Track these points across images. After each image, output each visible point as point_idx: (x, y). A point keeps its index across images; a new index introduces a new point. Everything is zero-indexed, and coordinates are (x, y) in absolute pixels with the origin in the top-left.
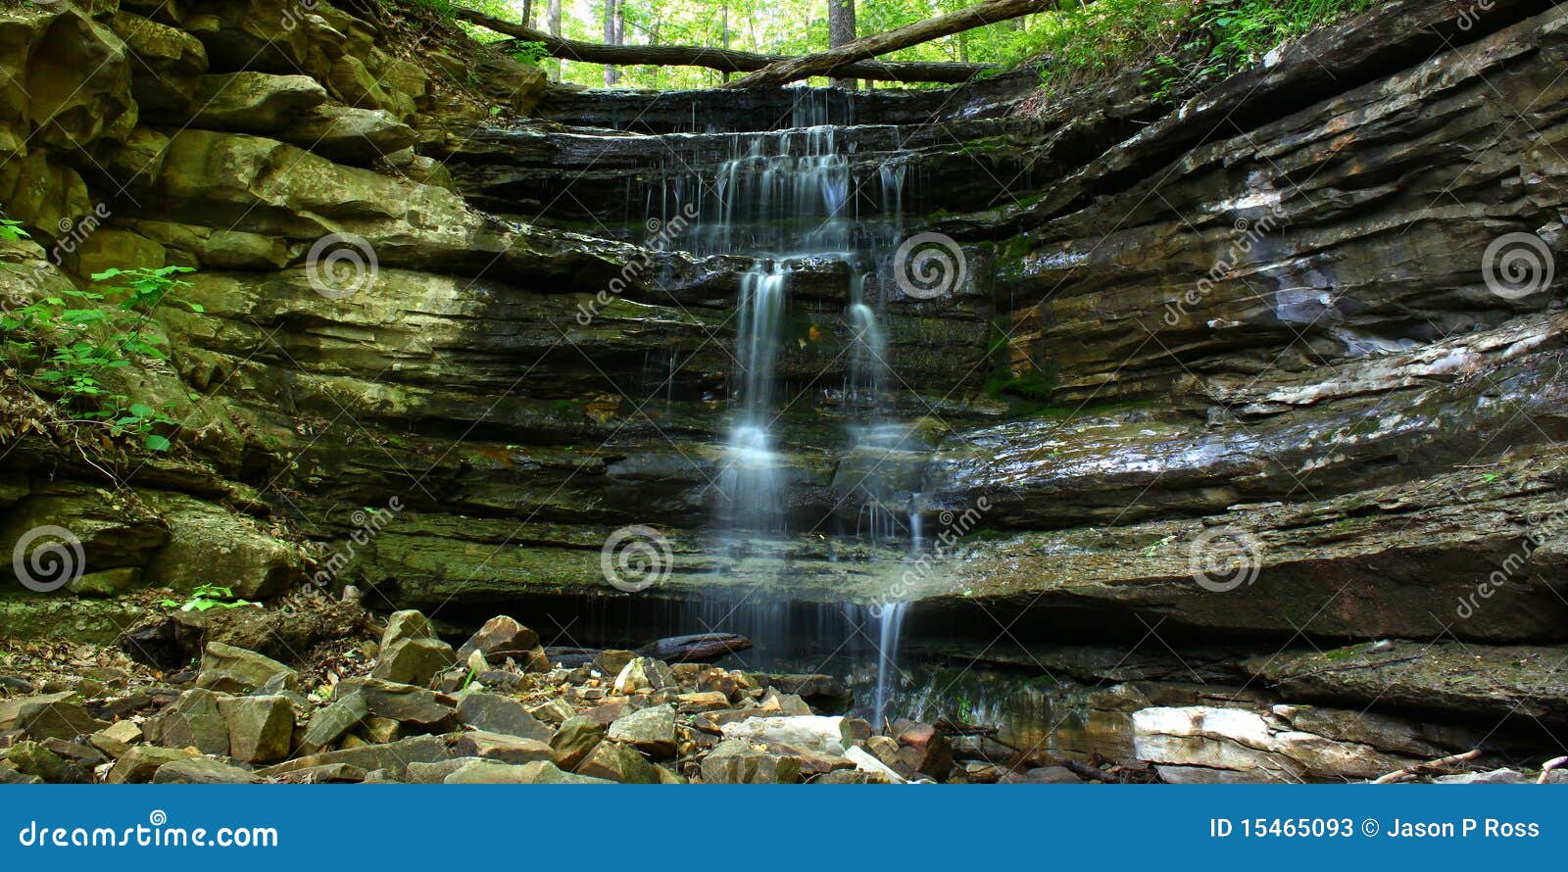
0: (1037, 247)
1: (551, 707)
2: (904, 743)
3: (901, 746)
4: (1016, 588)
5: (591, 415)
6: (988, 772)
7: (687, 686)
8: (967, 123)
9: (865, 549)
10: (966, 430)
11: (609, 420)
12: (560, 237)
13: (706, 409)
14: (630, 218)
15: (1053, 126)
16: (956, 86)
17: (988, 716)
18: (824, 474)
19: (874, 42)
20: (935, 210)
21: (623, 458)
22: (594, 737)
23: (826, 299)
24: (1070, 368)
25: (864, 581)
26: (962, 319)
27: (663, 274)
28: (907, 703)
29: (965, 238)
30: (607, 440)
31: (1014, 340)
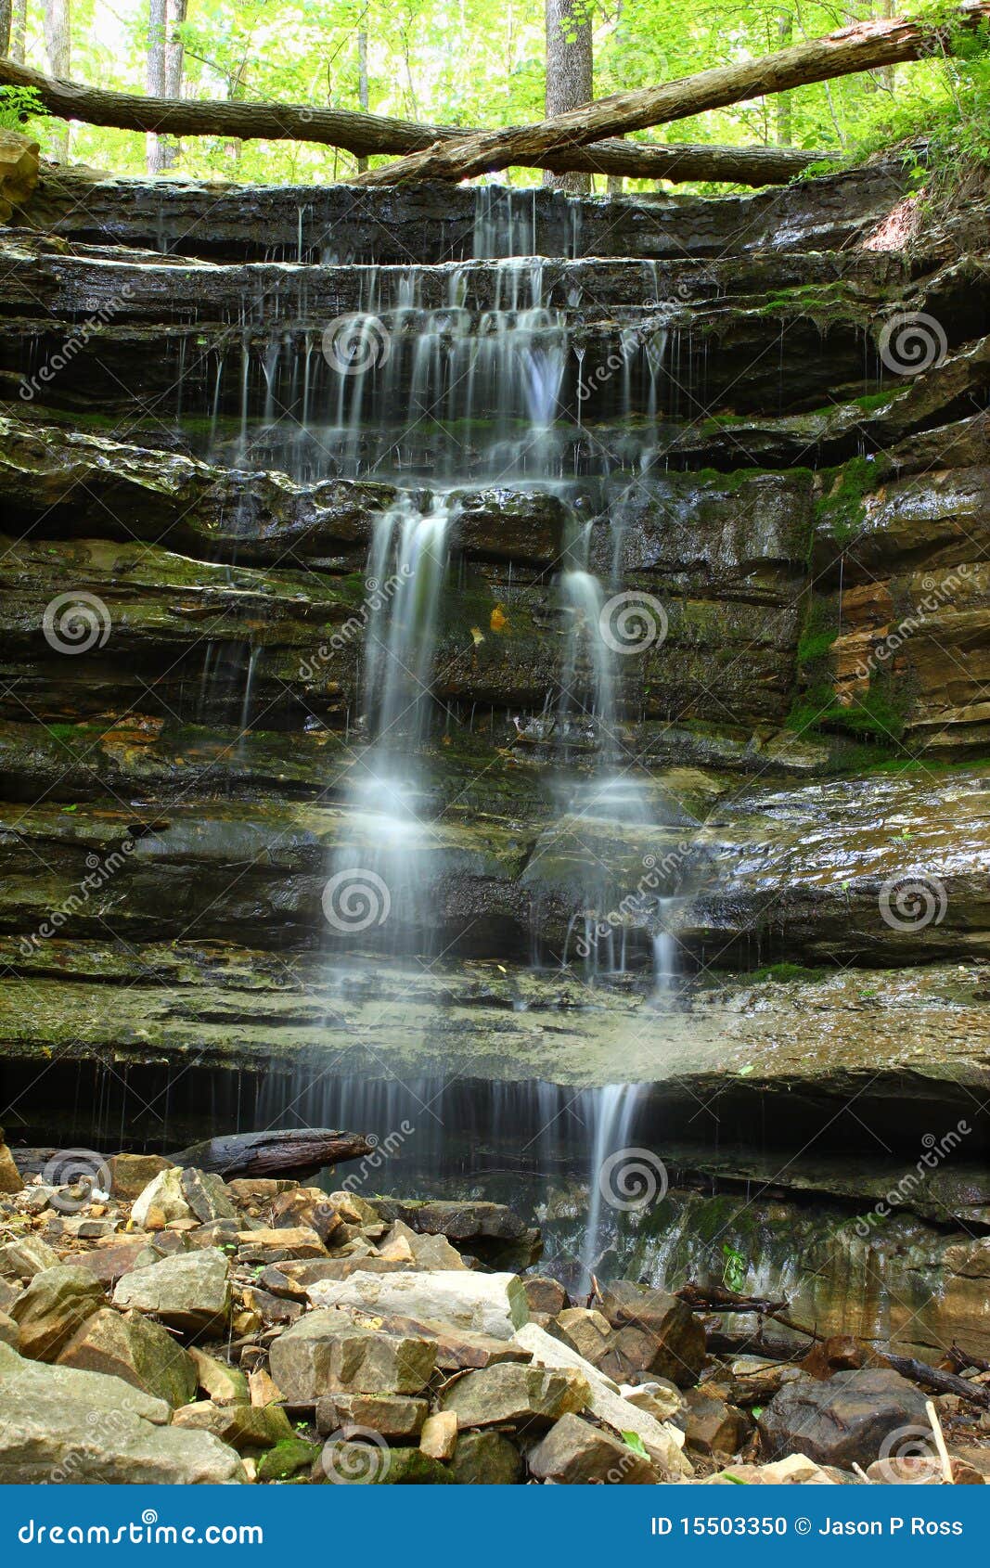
0: (888, 479)
1: (16, 1250)
2: (621, 1322)
3: (615, 1327)
4: (828, 1065)
5: (111, 751)
6: (769, 1374)
7: (255, 1217)
8: (776, 258)
9: (575, 991)
10: (752, 793)
11: (140, 762)
12: (61, 441)
13: (310, 749)
14: (185, 409)
15: (925, 268)
16: (759, 191)
17: (774, 1280)
18: (509, 861)
19: (623, 107)
20: (716, 411)
21: (166, 827)
22: (89, 1302)
23: (522, 562)
24: (935, 692)
25: (570, 1047)
26: (755, 602)
27: (240, 511)
28: (639, 1254)
29: (766, 462)
30: (137, 795)
31: (842, 640)
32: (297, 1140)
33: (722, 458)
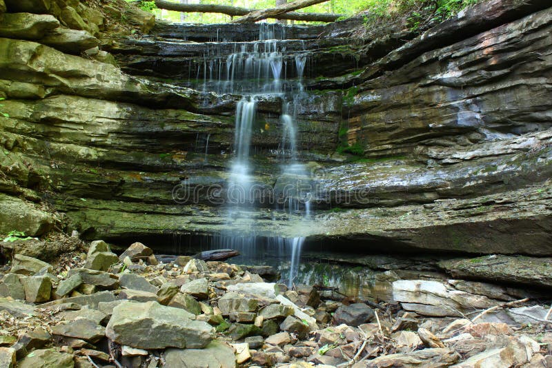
0: (360, 92)
1: (157, 279)
2: (301, 293)
3: (299, 295)
4: (348, 232)
5: (175, 160)
6: (335, 305)
7: (213, 271)
8: (332, 39)
9: (287, 215)
10: (329, 167)
11: (182, 162)
12: (162, 86)
13: (222, 158)
14: (191, 77)
15: (368, 41)
16: (328, 23)
17: (335, 283)
18: (270, 184)
19: (295, 4)
20: (318, 76)
21: (188, 178)
22: (175, 291)
23: (272, 113)
24: (372, 143)
25: (287, 228)
26: (328, 121)
27: (204, 102)
28: (303, 277)
29: (330, 88)
30: (181, 170)
31: (349, 131)
32: (220, 252)
33: (321, 87)
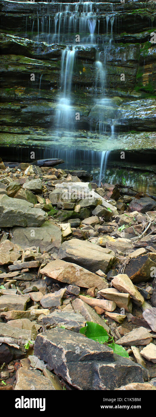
0: (153, 45)
1: (6, 179)
2: (107, 190)
3: (105, 191)
4: (140, 148)
5: (17, 93)
6: (129, 198)
7: (45, 173)
8: (134, 3)
9: (98, 135)
10: (128, 101)
11: (22, 95)
12: (5, 36)
13: (52, 93)
14: (27, 30)
17: (130, 183)
18: (86, 113)
20: (123, 32)
21: (27, 107)
22: (19, 188)
23: (88, 59)
25: (96, 145)
26: (129, 67)
27: (38, 49)
28: (108, 179)
29: (131, 42)
30: (21, 101)
31: (144, 75)
32: (52, 160)
33: (124, 41)
